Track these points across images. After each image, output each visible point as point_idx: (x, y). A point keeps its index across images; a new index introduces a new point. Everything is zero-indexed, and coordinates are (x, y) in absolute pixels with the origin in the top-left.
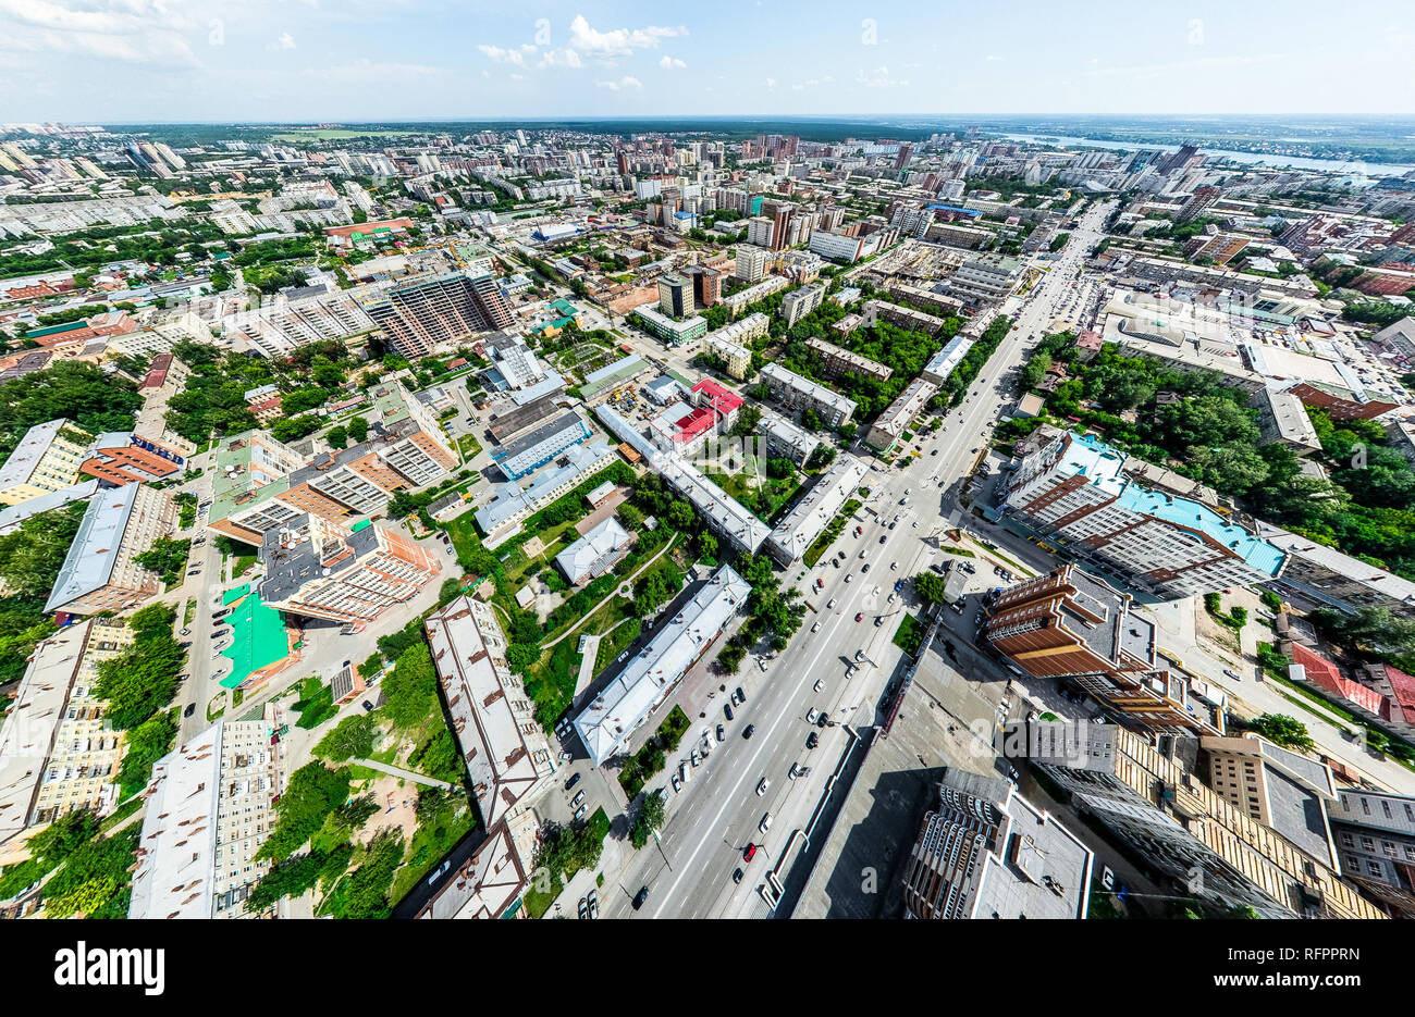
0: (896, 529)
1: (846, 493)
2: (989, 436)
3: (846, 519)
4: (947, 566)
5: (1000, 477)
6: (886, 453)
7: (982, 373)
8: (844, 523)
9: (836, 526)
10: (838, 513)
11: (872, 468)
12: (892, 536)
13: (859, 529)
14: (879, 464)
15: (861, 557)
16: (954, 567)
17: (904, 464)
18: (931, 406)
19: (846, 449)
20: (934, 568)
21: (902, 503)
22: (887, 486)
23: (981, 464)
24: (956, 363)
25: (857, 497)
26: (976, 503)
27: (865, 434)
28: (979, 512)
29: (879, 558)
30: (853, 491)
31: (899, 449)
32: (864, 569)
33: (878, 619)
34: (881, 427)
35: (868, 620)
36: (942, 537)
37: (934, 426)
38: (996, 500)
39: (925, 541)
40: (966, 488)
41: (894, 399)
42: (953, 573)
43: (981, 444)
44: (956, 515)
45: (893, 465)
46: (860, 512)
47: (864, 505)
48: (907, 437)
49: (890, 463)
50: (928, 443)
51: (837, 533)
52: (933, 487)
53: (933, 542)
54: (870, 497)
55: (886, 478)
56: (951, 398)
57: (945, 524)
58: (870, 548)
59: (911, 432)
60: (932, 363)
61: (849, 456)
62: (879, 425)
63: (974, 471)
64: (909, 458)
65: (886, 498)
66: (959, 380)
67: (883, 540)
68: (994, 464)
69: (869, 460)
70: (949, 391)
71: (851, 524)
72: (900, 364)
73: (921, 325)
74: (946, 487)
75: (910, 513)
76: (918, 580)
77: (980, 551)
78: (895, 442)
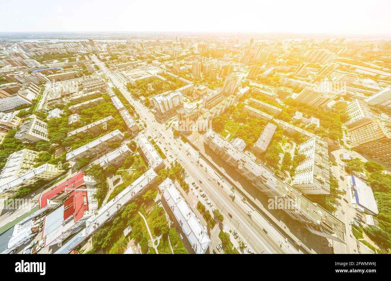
0: (162, 134)
1: (148, 142)
2: (146, 108)
3: (156, 144)
4: (172, 128)
5: (157, 111)
6: (140, 128)
7: (128, 100)
8: (157, 145)
9: (157, 148)
10: (153, 146)
11: (143, 133)
12: (163, 135)
13: (159, 142)
14: (143, 131)
15: (167, 144)
16: (173, 127)
17: (145, 126)
18: (132, 114)
19: (133, 138)
20: (173, 130)
21: (156, 130)
22: (150, 132)
23: (153, 112)
24: (120, 102)
25: (150, 140)
26: (161, 117)
27: (131, 131)
28: (163, 118)
29: (168, 140)
30: (148, 140)
31: (141, 125)
32: (170, 144)
33: (181, 145)
34: (131, 126)
35: (180, 147)
36: (166, 126)
37: (138, 115)
38: (162, 114)
39: (166, 129)
40: (157, 117)
41: (123, 120)
42: (174, 128)
43: (148, 110)
44: (162, 122)
45: (145, 128)
46: (155, 140)
47: (153, 139)
48: (138, 122)
49: (144, 129)
50: (142, 119)
51: (159, 148)
52: (154, 123)
53: (167, 129)
54: (152, 137)
55: (148, 131)
56: (131, 109)
57: (164, 125)
58: (165, 141)
59: (137, 121)
60: (117, 107)
61: (136, 138)
62: (130, 126)
63: (154, 114)
64: (144, 124)
65: (154, 134)
66: (126, 105)
67: (164, 138)
68: (153, 110)
69: (140, 133)
70: (129, 108)
71: (158, 144)
72: (110, 113)
73: (99, 102)
74: (155, 120)
75: (159, 130)
76: (174, 134)
77: (171, 121)
78: (138, 125)
